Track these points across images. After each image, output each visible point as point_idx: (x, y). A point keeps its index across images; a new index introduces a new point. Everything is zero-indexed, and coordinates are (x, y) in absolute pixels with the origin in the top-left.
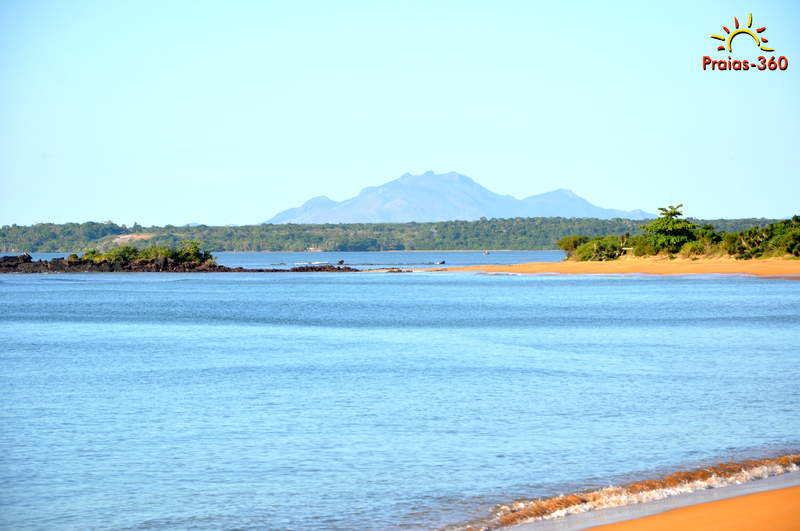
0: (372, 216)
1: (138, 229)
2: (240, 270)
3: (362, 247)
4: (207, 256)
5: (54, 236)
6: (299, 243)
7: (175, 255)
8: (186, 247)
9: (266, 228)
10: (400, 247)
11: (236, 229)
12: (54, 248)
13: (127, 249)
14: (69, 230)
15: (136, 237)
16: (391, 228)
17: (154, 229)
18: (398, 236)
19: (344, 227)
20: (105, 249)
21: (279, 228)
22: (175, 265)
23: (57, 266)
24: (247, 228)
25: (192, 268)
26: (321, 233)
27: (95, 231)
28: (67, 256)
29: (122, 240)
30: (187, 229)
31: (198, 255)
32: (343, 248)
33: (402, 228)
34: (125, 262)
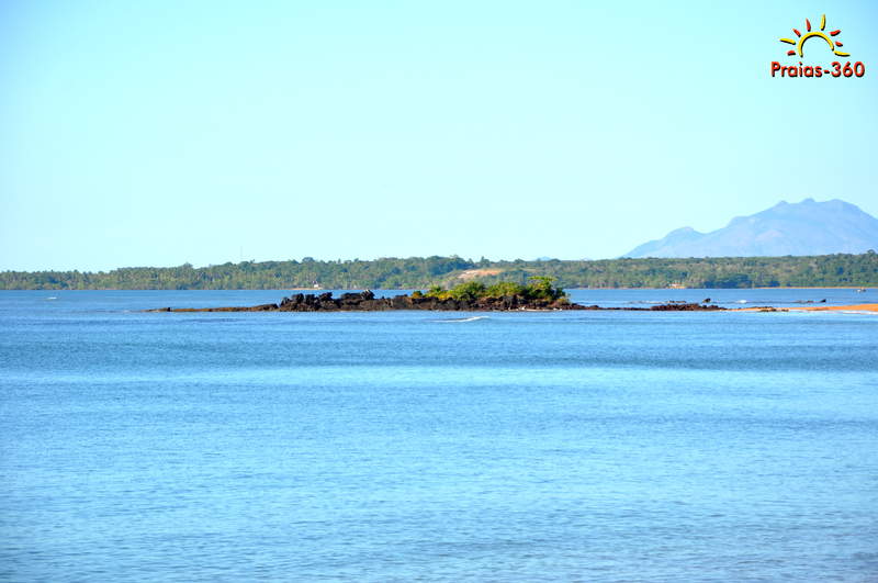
0: (742, 248)
1: (485, 263)
2: (596, 308)
3: (730, 283)
4: (560, 293)
5: (398, 271)
6: (660, 279)
7: (525, 293)
8: (537, 284)
9: (624, 262)
10: (774, 284)
11: (591, 263)
12: (397, 285)
13: (474, 286)
14: (413, 265)
15: (483, 272)
16: (764, 262)
17: (502, 264)
18: (772, 271)
19: (711, 261)
20: (450, 285)
21: (639, 262)
22: (525, 303)
23: (400, 303)
24: (603, 263)
25: (543, 305)
26: (684, 268)
27: (440, 266)
28: (410, 293)
29: (469, 276)
30: (538, 263)
31: (549, 292)
32: (709, 284)
33: (777, 262)
34: (472, 299)
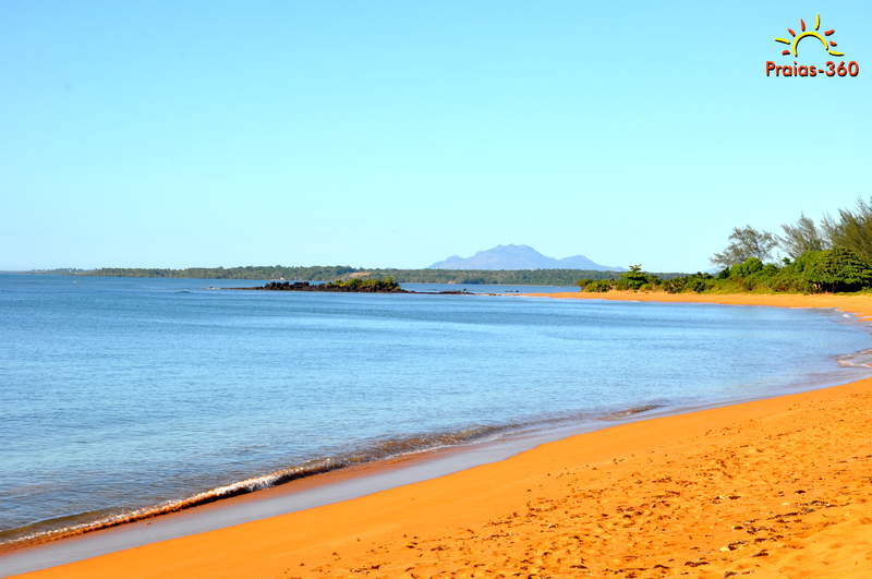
0: (481, 266)
1: (362, 270)
2: (413, 292)
3: (476, 282)
4: (396, 285)
5: (321, 273)
6: (443, 279)
7: (380, 284)
8: (386, 280)
9: (427, 271)
10: (495, 283)
11: (411, 271)
12: (320, 279)
13: (356, 280)
14: (328, 270)
15: (361, 274)
16: (491, 273)
17: (370, 270)
18: (493, 276)
19: (467, 272)
20: (345, 280)
21: (433, 271)
22: (380, 289)
23: (321, 288)
24: (418, 271)
25: (389, 291)
26: (454, 274)
27: (341, 271)
28: (326, 283)
29: (354, 275)
30: (387, 271)
31: (392, 284)
32: (466, 282)
33: (497, 273)
34: (356, 287)
